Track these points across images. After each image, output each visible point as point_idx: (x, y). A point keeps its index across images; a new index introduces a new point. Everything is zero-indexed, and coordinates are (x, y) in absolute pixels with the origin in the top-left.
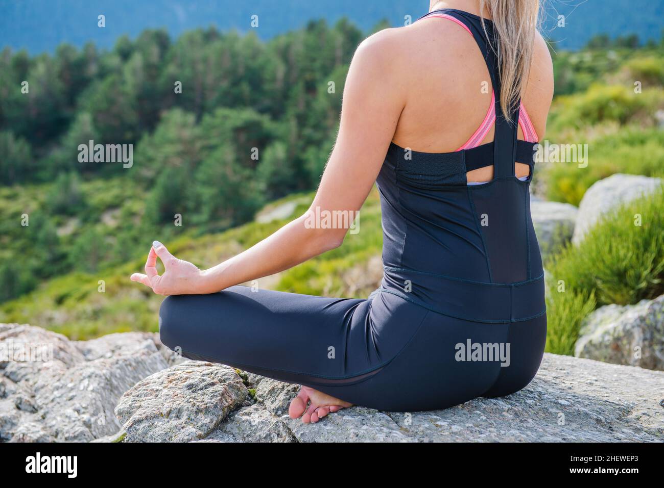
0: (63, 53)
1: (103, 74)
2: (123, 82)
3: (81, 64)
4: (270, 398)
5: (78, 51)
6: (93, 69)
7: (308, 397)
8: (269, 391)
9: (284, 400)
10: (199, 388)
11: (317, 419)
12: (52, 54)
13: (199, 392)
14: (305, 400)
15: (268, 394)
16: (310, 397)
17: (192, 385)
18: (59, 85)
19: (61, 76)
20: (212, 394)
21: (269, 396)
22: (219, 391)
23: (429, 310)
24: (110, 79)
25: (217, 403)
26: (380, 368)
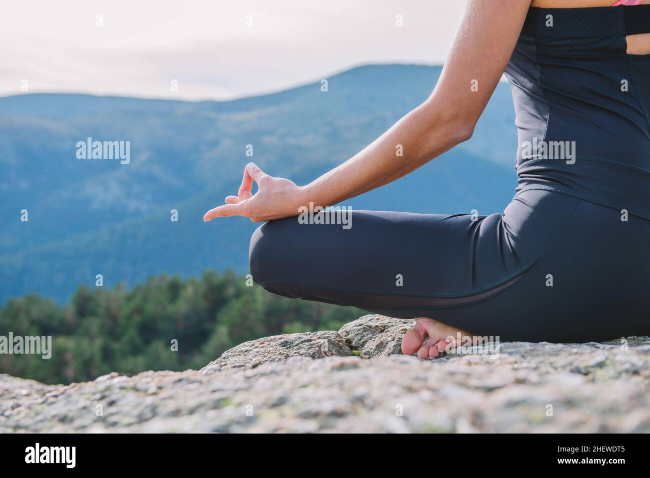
0: (208, 278)
1: (238, 294)
2: (254, 301)
3: (222, 287)
4: (378, 353)
5: (220, 276)
6: (231, 291)
7: (426, 330)
8: (377, 346)
9: (394, 346)
10: (295, 344)
11: (437, 354)
12: (199, 278)
13: (295, 348)
14: (422, 334)
15: (375, 350)
16: (427, 330)
17: (287, 342)
18: (203, 304)
19: (205, 297)
20: (309, 347)
21: (376, 352)
22: (317, 343)
23: (581, 199)
24: (244, 299)
25: (314, 353)
26: (520, 275)
